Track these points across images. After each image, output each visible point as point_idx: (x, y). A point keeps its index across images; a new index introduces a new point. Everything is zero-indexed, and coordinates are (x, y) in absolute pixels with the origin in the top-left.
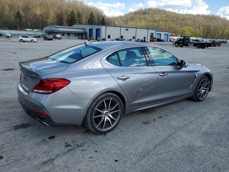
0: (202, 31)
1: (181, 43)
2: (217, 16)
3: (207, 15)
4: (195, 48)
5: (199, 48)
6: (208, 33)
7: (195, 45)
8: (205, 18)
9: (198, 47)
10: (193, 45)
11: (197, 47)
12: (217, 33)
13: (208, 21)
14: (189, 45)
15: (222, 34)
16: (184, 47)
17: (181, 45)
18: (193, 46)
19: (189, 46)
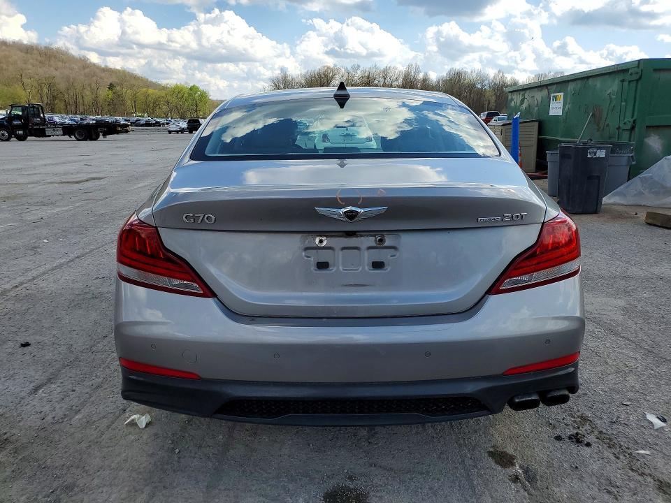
0: (34, 91)
1: (18, 127)
2: (58, 48)
3: (29, 44)
4: (71, 139)
5: (85, 139)
6: (54, 97)
7: (68, 130)
8: (27, 53)
9: (79, 135)
10: (61, 132)
11: (75, 137)
12: (80, 97)
13: (40, 62)
14: (48, 131)
15: (95, 101)
16: (29, 138)
17: (21, 132)
18: (64, 135)
19: (49, 136)
